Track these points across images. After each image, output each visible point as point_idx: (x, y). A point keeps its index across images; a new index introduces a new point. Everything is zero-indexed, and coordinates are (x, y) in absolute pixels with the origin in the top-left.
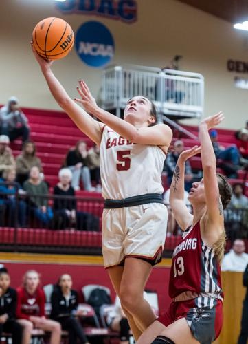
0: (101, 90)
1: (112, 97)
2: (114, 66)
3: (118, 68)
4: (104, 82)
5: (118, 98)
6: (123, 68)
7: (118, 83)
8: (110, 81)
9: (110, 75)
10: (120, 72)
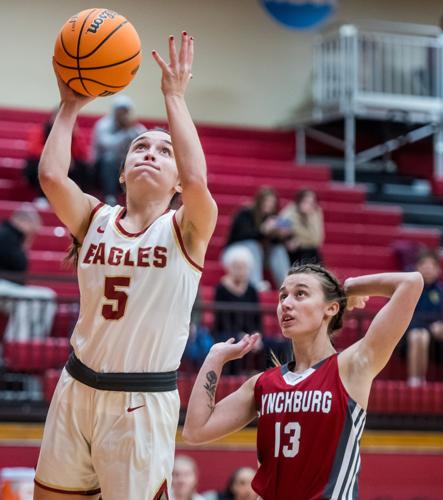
0: (313, 77)
1: (336, 93)
2: (339, 25)
3: (348, 31)
4: (319, 61)
5: (349, 94)
6: (359, 30)
7: (349, 61)
8: (331, 59)
9: (332, 44)
10: (351, 38)
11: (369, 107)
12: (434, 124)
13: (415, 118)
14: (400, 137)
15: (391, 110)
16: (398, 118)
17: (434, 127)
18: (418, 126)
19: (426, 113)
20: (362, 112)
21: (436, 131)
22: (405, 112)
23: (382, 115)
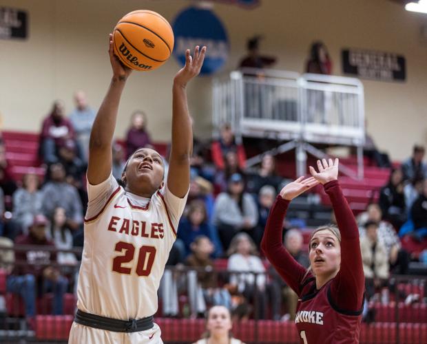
2: (229, 71)
3: (236, 76)
10: (238, 80)
11: (251, 129)
12: (296, 140)
13: (284, 137)
14: (274, 149)
15: (268, 131)
16: (272, 136)
17: (296, 142)
18: (285, 142)
19: (291, 133)
20: (247, 133)
21: (297, 146)
22: (277, 132)
23: (260, 135)
